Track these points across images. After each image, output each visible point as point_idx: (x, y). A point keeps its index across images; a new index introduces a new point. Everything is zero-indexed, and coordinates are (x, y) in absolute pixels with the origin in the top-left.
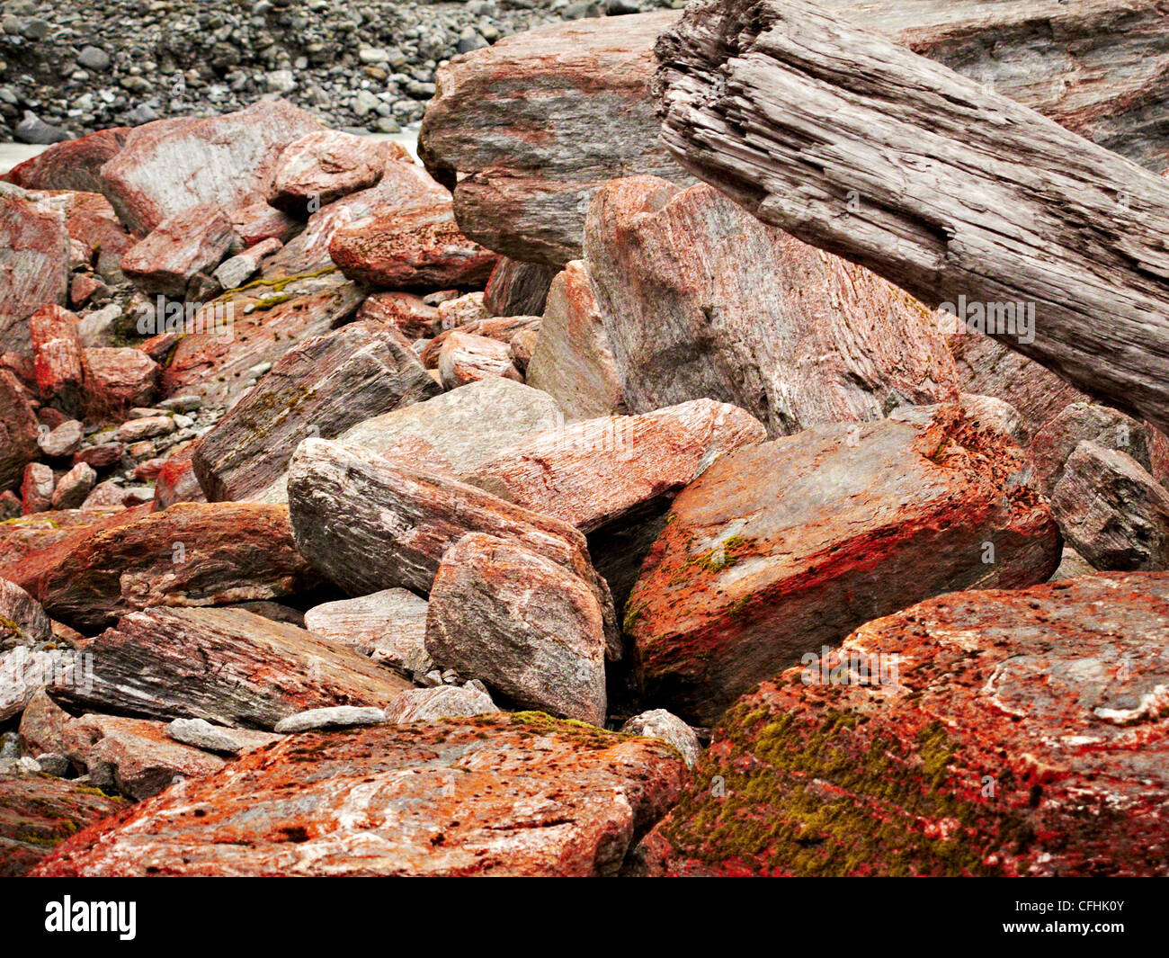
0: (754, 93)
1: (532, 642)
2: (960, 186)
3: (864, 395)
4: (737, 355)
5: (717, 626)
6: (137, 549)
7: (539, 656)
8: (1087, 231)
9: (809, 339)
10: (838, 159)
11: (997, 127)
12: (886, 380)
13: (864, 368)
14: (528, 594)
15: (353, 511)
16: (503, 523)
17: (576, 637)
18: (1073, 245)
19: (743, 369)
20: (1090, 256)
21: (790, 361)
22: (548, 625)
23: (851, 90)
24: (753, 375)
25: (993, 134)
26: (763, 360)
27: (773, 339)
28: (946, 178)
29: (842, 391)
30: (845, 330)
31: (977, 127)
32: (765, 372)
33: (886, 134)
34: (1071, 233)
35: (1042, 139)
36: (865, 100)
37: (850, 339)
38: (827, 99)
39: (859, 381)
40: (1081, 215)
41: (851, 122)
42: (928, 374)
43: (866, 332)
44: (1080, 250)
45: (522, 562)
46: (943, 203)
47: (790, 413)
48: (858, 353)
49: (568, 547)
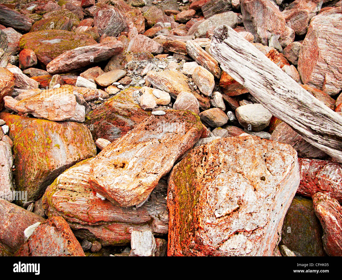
0: (220, 51)
1: (202, 85)
2: (249, 72)
3: (269, 33)
4: (254, 24)
5: (229, 82)
6: (172, 45)
7: (202, 86)
8: (268, 83)
9: (264, 24)
10: (231, 64)
11: (259, 62)
12: (273, 31)
13: (270, 29)
14: (202, 78)
15: (191, 52)
16: (208, 59)
17: (208, 84)
18: (265, 85)
19: (255, 26)
20: (267, 87)
21: (261, 27)
22: (204, 83)
23: (237, 51)
24: (256, 27)
25: (258, 63)
26: (257, 26)
27: (259, 23)
28: (248, 71)
29: (266, 32)
30: (269, 24)
31: (256, 61)
32: (257, 28)
33: (240, 61)
34: (265, 83)
35: (266, 65)
36: (239, 54)
37: (269, 25)
38: (233, 53)
39: (269, 31)
40: (268, 80)
41: (235, 58)
42: (280, 30)
43: (272, 24)
44: (266, 86)
45: (202, 74)
46: (245, 76)
47: (259, 34)
48: (270, 27)
49: (215, 65)
